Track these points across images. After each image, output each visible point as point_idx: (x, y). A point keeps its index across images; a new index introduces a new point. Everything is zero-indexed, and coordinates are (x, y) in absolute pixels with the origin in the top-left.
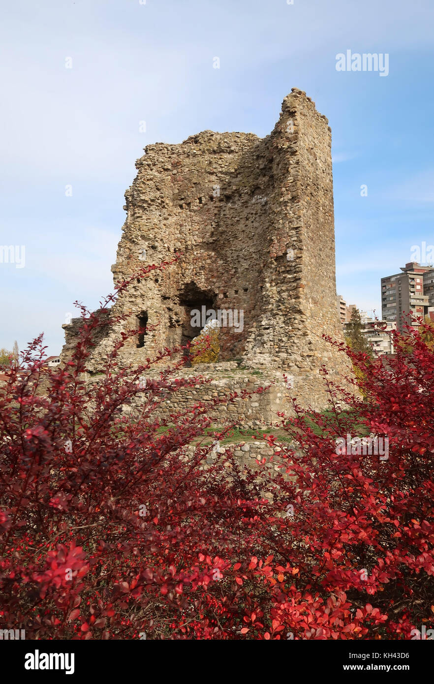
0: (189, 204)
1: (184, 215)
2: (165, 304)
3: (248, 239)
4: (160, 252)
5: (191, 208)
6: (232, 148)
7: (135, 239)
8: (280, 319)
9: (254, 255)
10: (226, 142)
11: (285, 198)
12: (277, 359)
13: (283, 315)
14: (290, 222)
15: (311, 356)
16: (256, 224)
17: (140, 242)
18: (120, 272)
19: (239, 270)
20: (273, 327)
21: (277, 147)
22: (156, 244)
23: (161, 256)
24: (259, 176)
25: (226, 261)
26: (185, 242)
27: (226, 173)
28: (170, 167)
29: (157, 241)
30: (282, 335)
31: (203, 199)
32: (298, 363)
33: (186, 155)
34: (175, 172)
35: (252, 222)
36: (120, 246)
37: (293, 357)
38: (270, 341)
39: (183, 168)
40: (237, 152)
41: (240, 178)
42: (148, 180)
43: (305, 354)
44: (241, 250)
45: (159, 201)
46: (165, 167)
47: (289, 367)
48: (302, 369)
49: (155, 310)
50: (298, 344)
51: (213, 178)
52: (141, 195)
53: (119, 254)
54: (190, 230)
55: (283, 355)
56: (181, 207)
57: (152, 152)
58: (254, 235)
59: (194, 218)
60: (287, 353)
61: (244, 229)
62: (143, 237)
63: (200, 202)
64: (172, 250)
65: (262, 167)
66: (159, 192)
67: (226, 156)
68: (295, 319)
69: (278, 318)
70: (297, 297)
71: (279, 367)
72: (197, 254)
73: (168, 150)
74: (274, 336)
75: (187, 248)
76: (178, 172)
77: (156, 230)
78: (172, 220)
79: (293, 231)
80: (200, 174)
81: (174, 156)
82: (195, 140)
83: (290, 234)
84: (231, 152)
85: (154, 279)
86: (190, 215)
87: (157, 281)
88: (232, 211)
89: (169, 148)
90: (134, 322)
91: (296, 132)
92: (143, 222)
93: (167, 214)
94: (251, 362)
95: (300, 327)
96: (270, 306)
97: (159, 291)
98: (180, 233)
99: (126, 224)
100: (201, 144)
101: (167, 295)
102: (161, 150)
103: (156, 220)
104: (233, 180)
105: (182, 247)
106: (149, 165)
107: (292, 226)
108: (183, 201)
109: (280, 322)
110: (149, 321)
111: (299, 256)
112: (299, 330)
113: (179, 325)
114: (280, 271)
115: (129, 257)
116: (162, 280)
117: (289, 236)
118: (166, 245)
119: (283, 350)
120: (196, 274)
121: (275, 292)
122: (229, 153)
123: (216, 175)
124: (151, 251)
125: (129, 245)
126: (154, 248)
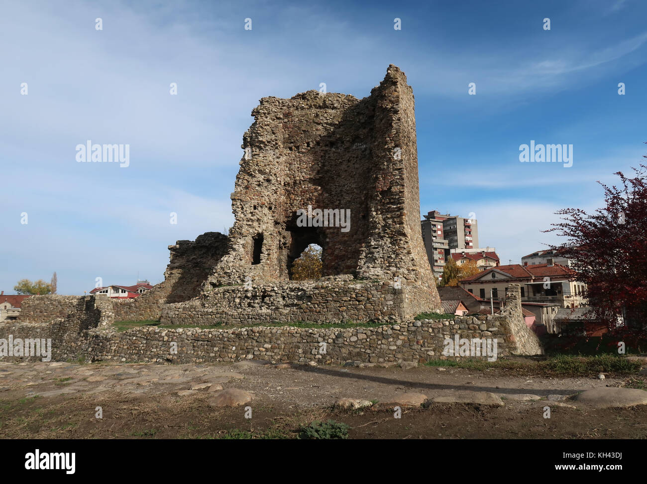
0: (298, 147)
1: (294, 156)
2: (276, 228)
3: (350, 178)
4: (273, 184)
5: (300, 150)
6: (335, 105)
7: (253, 173)
8: (387, 240)
9: (355, 190)
10: (330, 100)
11: (389, 145)
12: (389, 272)
13: (389, 237)
14: (394, 164)
15: (414, 270)
16: (357, 166)
17: (257, 175)
18: (238, 199)
19: (342, 202)
20: (381, 246)
21: (382, 106)
22: (271, 178)
23: (274, 188)
24: (360, 128)
25: (331, 195)
26: (294, 178)
27: (331, 124)
28: (282, 117)
29: (271, 175)
30: (390, 253)
31: (311, 145)
32: (405, 276)
33: (295, 108)
34: (286, 120)
35: (354, 164)
36: (238, 178)
37: (401, 270)
38: (380, 258)
39: (293, 118)
40: (339, 109)
41: (342, 129)
42: (265, 125)
43: (411, 269)
44: (344, 186)
45: (274, 143)
46: (278, 116)
48: (409, 281)
49: (269, 233)
50: (405, 260)
51: (320, 127)
52: (259, 137)
53: (237, 184)
54: (298, 168)
55: (394, 269)
56: (291, 149)
57: (266, 103)
58: (355, 174)
59: (303, 158)
60: (396, 267)
61: (346, 169)
62: (260, 172)
63: (308, 146)
64: (282, 184)
65: (363, 121)
66: (274, 136)
67: (330, 111)
68: (400, 240)
69: (385, 240)
70: (402, 223)
71: (391, 278)
72: (305, 187)
73: (279, 103)
74: (383, 254)
75: (295, 183)
76: (288, 121)
77: (271, 166)
78: (283, 159)
79: (397, 172)
80: (309, 124)
81: (284, 108)
82: (303, 97)
83: (394, 173)
84: (334, 108)
85: (268, 206)
86: (299, 155)
87: (270, 208)
88: (335, 154)
89: (281, 102)
90: (250, 242)
91: (398, 97)
92: (260, 159)
93: (278, 154)
94: (368, 274)
95: (405, 246)
96: (377, 230)
97: (273, 216)
98: (289, 170)
99: (243, 159)
100: (308, 100)
101: (279, 221)
102: (273, 102)
103: (270, 158)
104: (337, 130)
105: (291, 182)
106: (265, 114)
107: (395, 167)
108: (292, 144)
109: (387, 243)
110: (265, 241)
111: (402, 190)
112: (405, 249)
113: (285, 247)
114: (385, 202)
115: (247, 188)
116: (275, 208)
117: (393, 175)
118: (278, 179)
119: (393, 265)
120: (303, 204)
121: (381, 219)
122: (332, 109)
123: (322, 126)
124: (266, 184)
125: (247, 177)
126: (268, 181)
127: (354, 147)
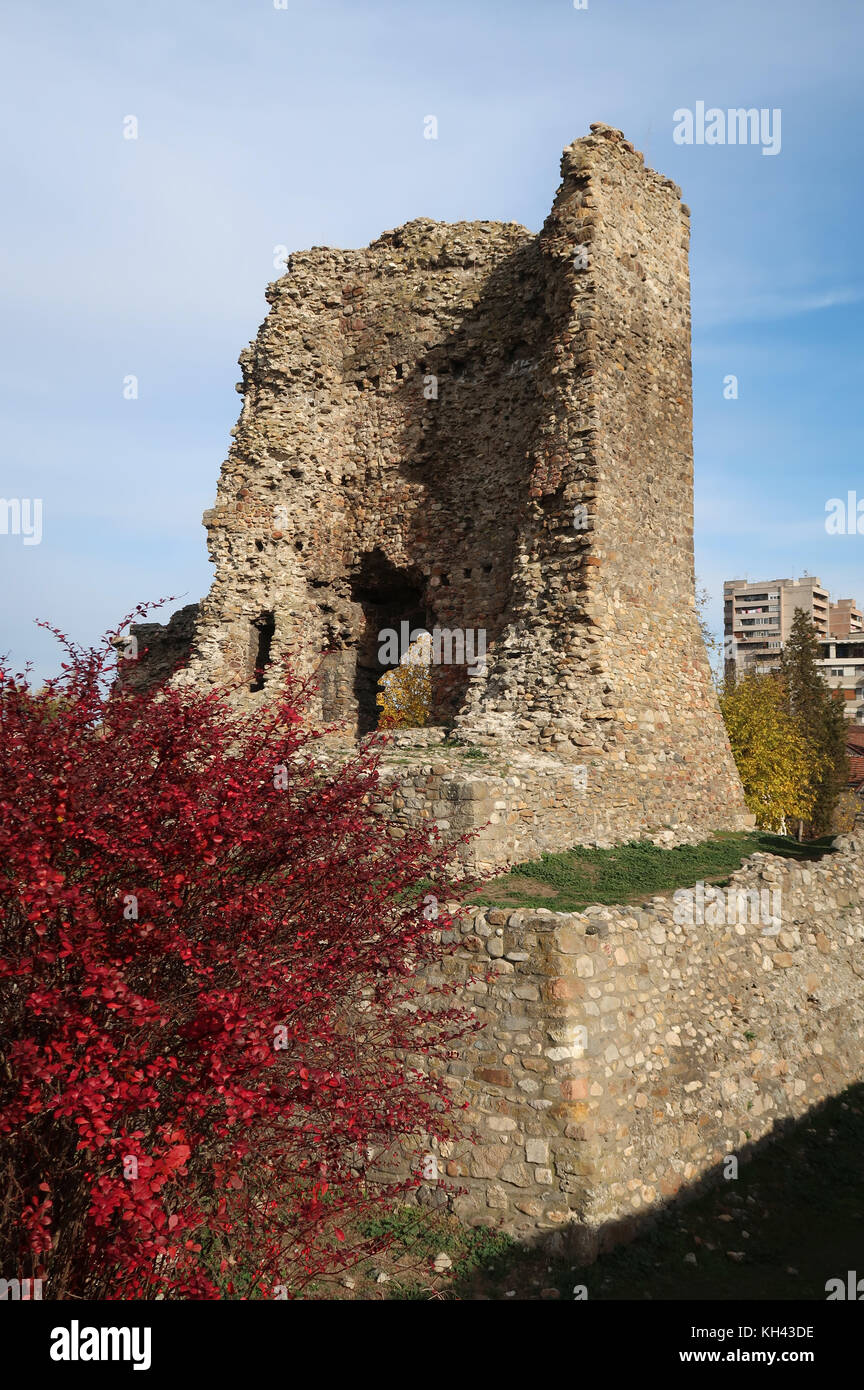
0: (375, 380)
1: (366, 403)
2: (315, 596)
3: (497, 457)
4: (308, 484)
5: (381, 388)
6: (472, 257)
7: (255, 457)
8: (543, 634)
9: (507, 492)
10: (458, 244)
11: (563, 366)
12: (527, 724)
13: (550, 626)
14: (571, 420)
15: (606, 720)
16: (514, 423)
17: (265, 463)
18: (220, 527)
19: (476, 523)
20: (528, 651)
21: (550, 254)
22: (301, 466)
23: (310, 493)
24: (523, 317)
25: (449, 505)
26: (366, 463)
27: (455, 312)
28: (338, 300)
29: (302, 460)
30: (544, 671)
31: (407, 371)
32: (574, 735)
33: (374, 273)
34: (349, 309)
35: (507, 418)
36: (224, 471)
37: (564, 720)
38: (519, 683)
39: (365, 302)
40: (481, 266)
41: (484, 321)
42: (287, 328)
43: (592, 715)
44: (482, 480)
45: (311, 374)
46: (329, 300)
47: (554, 742)
48: (583, 749)
49: (291, 611)
50: (577, 692)
51: (428, 322)
52: (272, 361)
53: (221, 488)
54: (375, 436)
55: (543, 716)
56: (360, 385)
57: (301, 267)
58: (509, 447)
59: (386, 410)
60: (552, 711)
61: (489, 433)
62: (274, 453)
63: (399, 376)
64: (337, 479)
65: (528, 297)
66: (310, 355)
67: (456, 273)
68: (574, 635)
69: (539, 633)
70: (582, 587)
71: (531, 743)
72: (389, 487)
73: (337, 263)
74: (527, 672)
75: (368, 476)
76: (354, 311)
77: (301, 436)
78: (339, 413)
79: (578, 441)
80: (400, 314)
81: (350, 274)
82: (394, 240)
83: (572, 446)
84: (469, 265)
85: (293, 542)
86: (378, 403)
87: (299, 546)
88: (466, 394)
89: (341, 259)
90: (246, 635)
91: (590, 222)
92: (275, 418)
93: (328, 400)
94: (470, 730)
95: (584, 653)
96: (527, 606)
97: (303, 568)
98: (355, 443)
99: (240, 422)
100: (407, 248)
101: (322, 578)
102: (321, 263)
103: (301, 415)
104: (470, 327)
105: (360, 473)
106: (293, 296)
107: (575, 428)
108: (363, 373)
109: (543, 642)
110: (278, 634)
111: (589, 494)
112: (583, 660)
113: (348, 644)
114: (550, 527)
115: (240, 496)
116: (310, 544)
117: (570, 451)
118: (322, 469)
119: (542, 705)
120: (385, 532)
121: (537, 574)
122: (466, 268)
123: (435, 317)
124: (288, 482)
125: (242, 468)
126: (296, 474)
127: (512, 371)
